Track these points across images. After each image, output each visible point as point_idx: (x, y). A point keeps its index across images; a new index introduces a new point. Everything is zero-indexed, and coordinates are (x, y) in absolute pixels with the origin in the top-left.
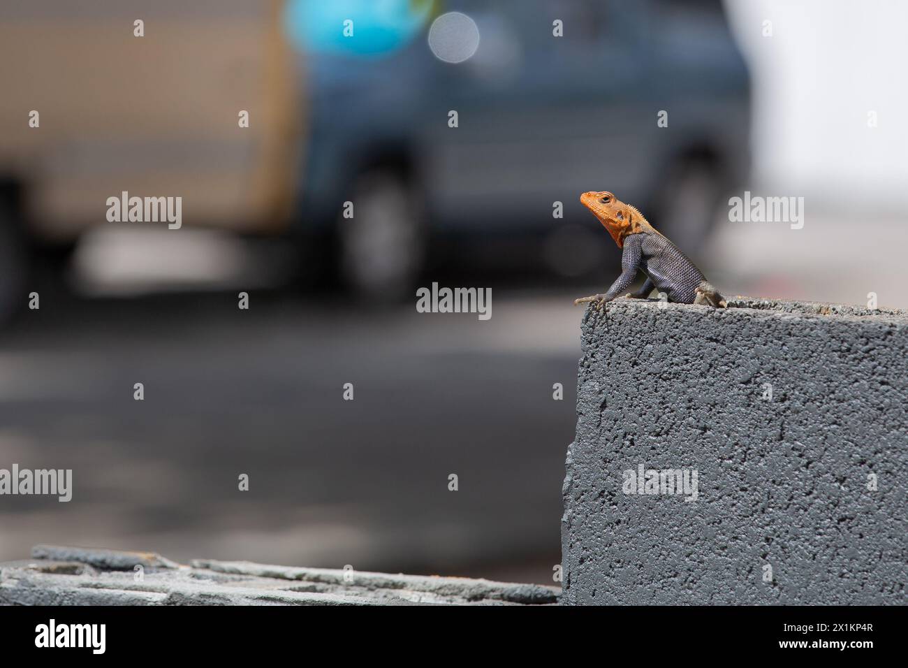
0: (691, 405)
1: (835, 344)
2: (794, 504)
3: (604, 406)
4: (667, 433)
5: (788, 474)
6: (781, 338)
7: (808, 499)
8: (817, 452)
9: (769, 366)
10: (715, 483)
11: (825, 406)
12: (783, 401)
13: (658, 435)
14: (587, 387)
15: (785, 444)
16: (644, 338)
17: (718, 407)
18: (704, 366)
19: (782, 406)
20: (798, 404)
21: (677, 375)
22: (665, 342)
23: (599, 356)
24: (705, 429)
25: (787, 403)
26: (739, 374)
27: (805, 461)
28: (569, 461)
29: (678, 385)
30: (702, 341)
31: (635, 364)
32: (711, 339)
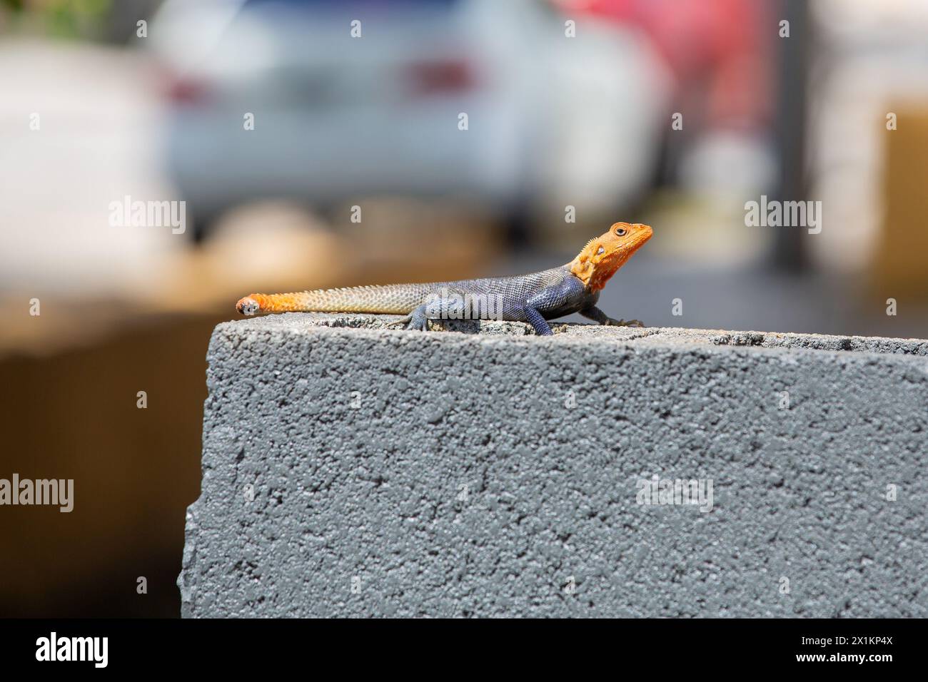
0: (361, 452)
1: (554, 373)
2: (502, 568)
3: (241, 457)
4: (328, 487)
5: (494, 532)
6: (482, 367)
7: (520, 562)
8: (533, 504)
9: (468, 402)
10: (395, 547)
11: (542, 448)
12: (485, 443)
13: (315, 490)
14: (217, 433)
15: (488, 496)
16: (296, 371)
17: (398, 454)
18: (378, 404)
19: (485, 450)
20: (506, 448)
21: (341, 416)
22: (324, 375)
23: (233, 396)
24: (380, 481)
25: (491, 446)
26: (426, 413)
27: (514, 516)
28: (190, 526)
29: (342, 427)
30: (376, 373)
31: (283, 403)
32: (388, 371)
